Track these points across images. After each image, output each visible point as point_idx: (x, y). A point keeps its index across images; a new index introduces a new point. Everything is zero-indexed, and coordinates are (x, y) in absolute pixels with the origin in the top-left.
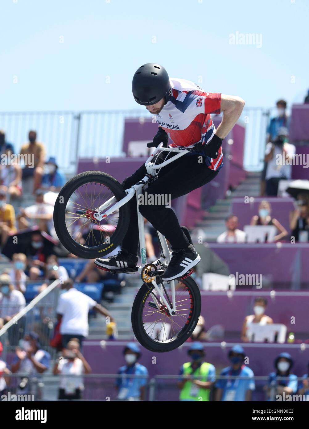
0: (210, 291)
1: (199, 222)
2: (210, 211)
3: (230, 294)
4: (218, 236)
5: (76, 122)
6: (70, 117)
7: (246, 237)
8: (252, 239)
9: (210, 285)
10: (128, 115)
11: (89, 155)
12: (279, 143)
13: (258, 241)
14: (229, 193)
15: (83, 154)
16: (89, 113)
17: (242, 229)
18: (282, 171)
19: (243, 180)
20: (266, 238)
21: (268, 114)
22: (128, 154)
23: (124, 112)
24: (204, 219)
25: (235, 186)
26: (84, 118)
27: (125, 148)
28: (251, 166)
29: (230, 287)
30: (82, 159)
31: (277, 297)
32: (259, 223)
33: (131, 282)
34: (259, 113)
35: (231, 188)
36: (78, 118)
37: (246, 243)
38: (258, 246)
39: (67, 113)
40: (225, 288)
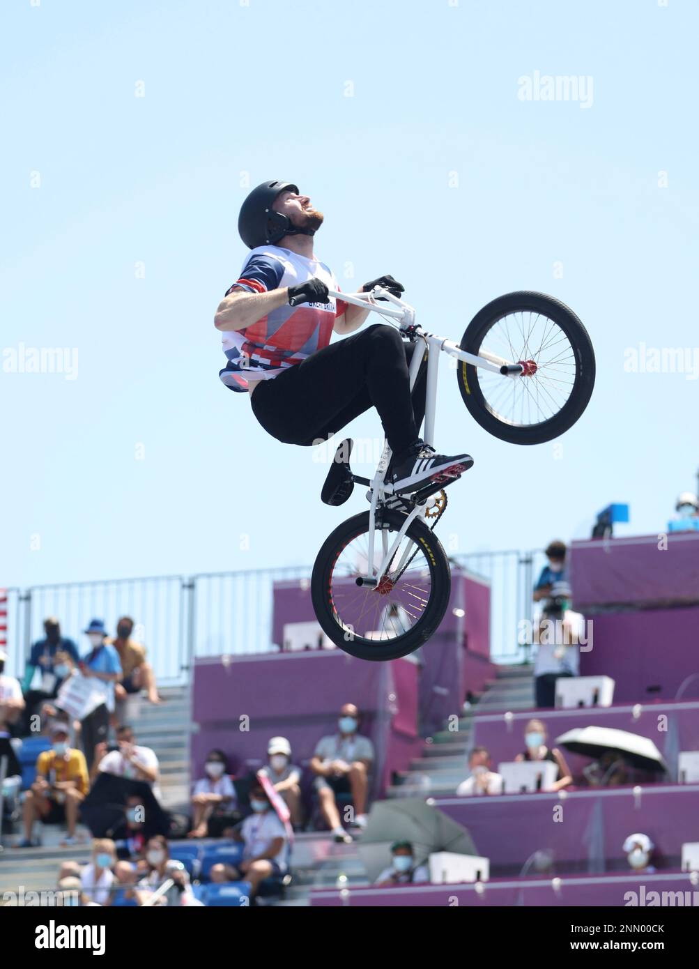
0: (444, 884)
1: (417, 761)
2: (436, 741)
3: (480, 888)
4: (459, 784)
5: (186, 592)
6: (176, 586)
7: (503, 785)
8: (512, 788)
9: (444, 874)
10: (279, 577)
11: (214, 652)
12: (554, 611)
13: (524, 790)
14: (467, 706)
15: (202, 651)
16: (209, 576)
17: (494, 769)
18: (563, 661)
19: (490, 682)
20: (539, 783)
21: (528, 561)
22: (285, 647)
23: (271, 571)
24: (425, 755)
25: (476, 693)
26: (201, 585)
27: (278, 636)
28: (504, 656)
29: (479, 874)
30: (202, 659)
31: (563, 888)
32: (528, 757)
33: (302, 875)
34: (513, 559)
35: (470, 698)
36: (191, 586)
37: (503, 794)
38: (524, 798)
39: (169, 579)
40: (471, 877)
